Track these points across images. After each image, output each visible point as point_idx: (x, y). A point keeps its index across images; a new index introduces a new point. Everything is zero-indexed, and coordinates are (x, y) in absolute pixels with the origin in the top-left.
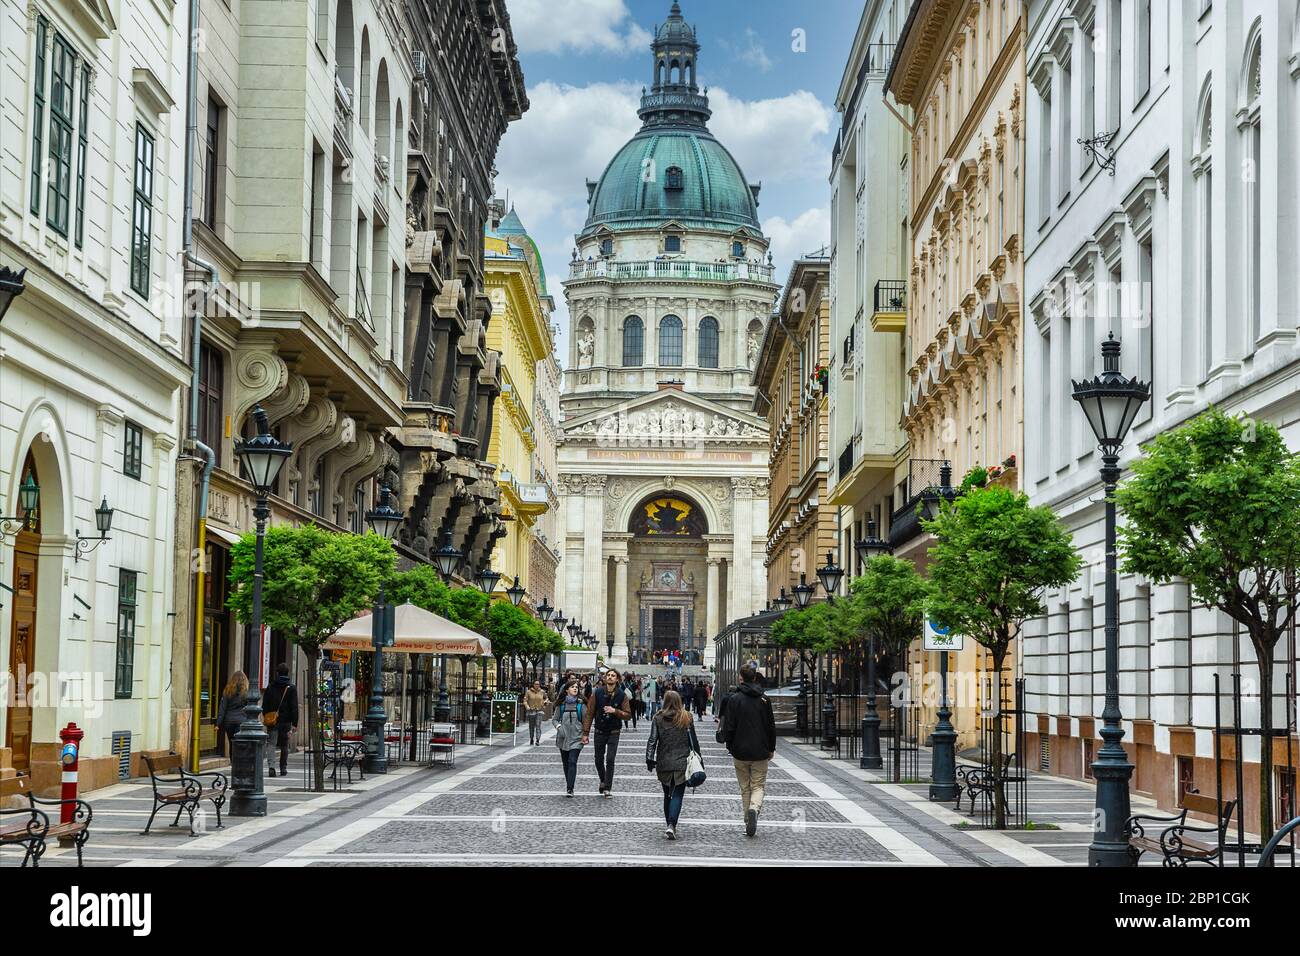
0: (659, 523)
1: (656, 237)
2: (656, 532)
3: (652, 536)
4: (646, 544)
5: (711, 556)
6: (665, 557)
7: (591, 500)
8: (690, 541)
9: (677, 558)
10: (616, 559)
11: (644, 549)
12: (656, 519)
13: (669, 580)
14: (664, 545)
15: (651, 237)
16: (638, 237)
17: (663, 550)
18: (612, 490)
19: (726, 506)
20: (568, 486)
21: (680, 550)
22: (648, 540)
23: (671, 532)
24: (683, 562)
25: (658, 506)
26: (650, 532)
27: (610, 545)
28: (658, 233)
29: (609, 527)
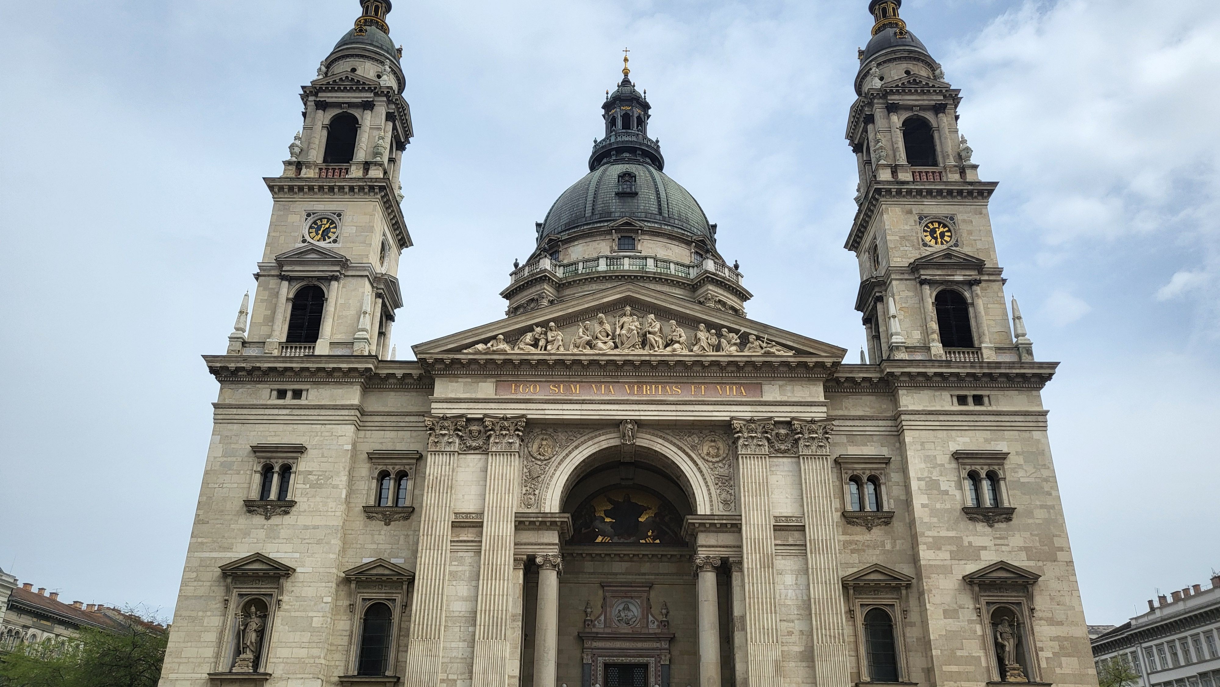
0: (612, 524)
1: (608, 237)
2: (607, 539)
3: (601, 543)
4: (593, 557)
5: (702, 554)
6: (621, 579)
7: (499, 459)
8: (660, 551)
9: (639, 579)
10: (539, 560)
11: (589, 566)
12: (608, 520)
13: (630, 614)
14: (621, 558)
15: (602, 238)
16: (588, 240)
17: (619, 567)
18: (535, 446)
19: (723, 470)
20: (461, 437)
21: (646, 567)
22: (597, 551)
23: (632, 539)
24: (651, 586)
25: (610, 501)
26: (599, 539)
27: (529, 536)
28: (609, 232)
29: (529, 506)
